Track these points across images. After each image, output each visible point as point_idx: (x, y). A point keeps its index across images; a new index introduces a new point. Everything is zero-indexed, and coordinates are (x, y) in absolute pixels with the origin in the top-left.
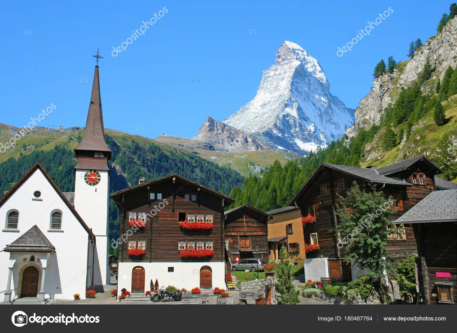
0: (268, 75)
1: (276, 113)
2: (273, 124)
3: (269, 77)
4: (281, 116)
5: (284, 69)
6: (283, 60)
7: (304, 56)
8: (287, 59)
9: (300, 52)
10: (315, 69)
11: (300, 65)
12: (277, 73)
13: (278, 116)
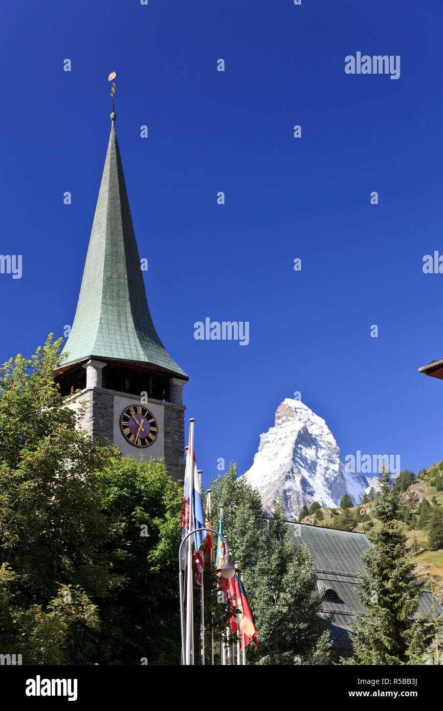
0: (267, 440)
1: (276, 488)
2: (272, 500)
3: (268, 442)
4: (281, 492)
5: (284, 432)
6: (284, 421)
7: (308, 416)
8: (289, 420)
9: (303, 411)
10: (323, 432)
11: (303, 427)
12: (278, 437)
13: (278, 491)
